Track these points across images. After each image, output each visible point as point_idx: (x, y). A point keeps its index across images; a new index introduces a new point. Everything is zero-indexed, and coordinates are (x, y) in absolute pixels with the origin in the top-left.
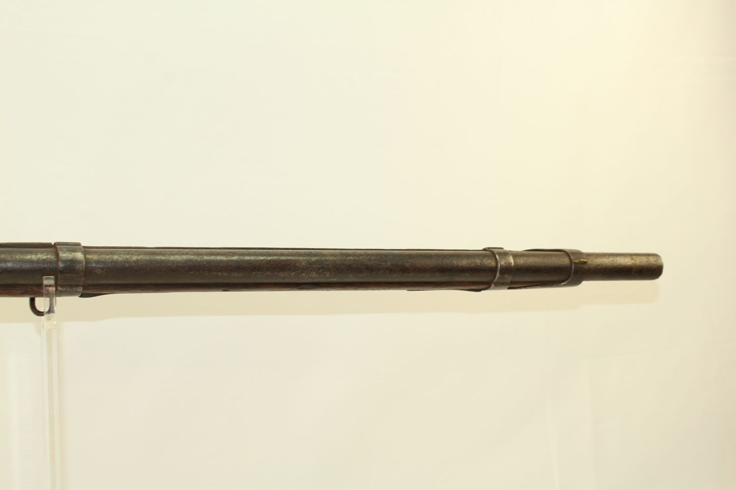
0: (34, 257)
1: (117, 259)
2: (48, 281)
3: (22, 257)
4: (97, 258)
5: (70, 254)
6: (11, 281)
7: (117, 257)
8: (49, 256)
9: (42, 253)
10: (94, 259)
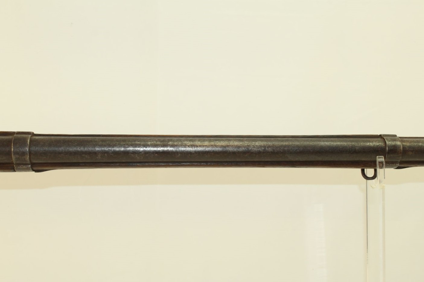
0: (371, 144)
1: (421, 145)
2: (380, 159)
3: (364, 144)
4: (409, 145)
5: (393, 142)
6: (357, 159)
7: (421, 144)
8: (380, 144)
9: (375, 142)
10: (408, 145)
